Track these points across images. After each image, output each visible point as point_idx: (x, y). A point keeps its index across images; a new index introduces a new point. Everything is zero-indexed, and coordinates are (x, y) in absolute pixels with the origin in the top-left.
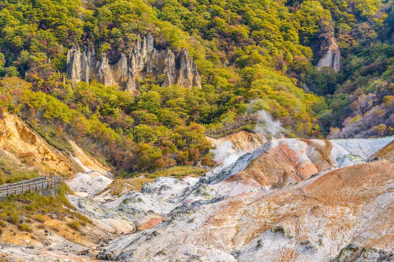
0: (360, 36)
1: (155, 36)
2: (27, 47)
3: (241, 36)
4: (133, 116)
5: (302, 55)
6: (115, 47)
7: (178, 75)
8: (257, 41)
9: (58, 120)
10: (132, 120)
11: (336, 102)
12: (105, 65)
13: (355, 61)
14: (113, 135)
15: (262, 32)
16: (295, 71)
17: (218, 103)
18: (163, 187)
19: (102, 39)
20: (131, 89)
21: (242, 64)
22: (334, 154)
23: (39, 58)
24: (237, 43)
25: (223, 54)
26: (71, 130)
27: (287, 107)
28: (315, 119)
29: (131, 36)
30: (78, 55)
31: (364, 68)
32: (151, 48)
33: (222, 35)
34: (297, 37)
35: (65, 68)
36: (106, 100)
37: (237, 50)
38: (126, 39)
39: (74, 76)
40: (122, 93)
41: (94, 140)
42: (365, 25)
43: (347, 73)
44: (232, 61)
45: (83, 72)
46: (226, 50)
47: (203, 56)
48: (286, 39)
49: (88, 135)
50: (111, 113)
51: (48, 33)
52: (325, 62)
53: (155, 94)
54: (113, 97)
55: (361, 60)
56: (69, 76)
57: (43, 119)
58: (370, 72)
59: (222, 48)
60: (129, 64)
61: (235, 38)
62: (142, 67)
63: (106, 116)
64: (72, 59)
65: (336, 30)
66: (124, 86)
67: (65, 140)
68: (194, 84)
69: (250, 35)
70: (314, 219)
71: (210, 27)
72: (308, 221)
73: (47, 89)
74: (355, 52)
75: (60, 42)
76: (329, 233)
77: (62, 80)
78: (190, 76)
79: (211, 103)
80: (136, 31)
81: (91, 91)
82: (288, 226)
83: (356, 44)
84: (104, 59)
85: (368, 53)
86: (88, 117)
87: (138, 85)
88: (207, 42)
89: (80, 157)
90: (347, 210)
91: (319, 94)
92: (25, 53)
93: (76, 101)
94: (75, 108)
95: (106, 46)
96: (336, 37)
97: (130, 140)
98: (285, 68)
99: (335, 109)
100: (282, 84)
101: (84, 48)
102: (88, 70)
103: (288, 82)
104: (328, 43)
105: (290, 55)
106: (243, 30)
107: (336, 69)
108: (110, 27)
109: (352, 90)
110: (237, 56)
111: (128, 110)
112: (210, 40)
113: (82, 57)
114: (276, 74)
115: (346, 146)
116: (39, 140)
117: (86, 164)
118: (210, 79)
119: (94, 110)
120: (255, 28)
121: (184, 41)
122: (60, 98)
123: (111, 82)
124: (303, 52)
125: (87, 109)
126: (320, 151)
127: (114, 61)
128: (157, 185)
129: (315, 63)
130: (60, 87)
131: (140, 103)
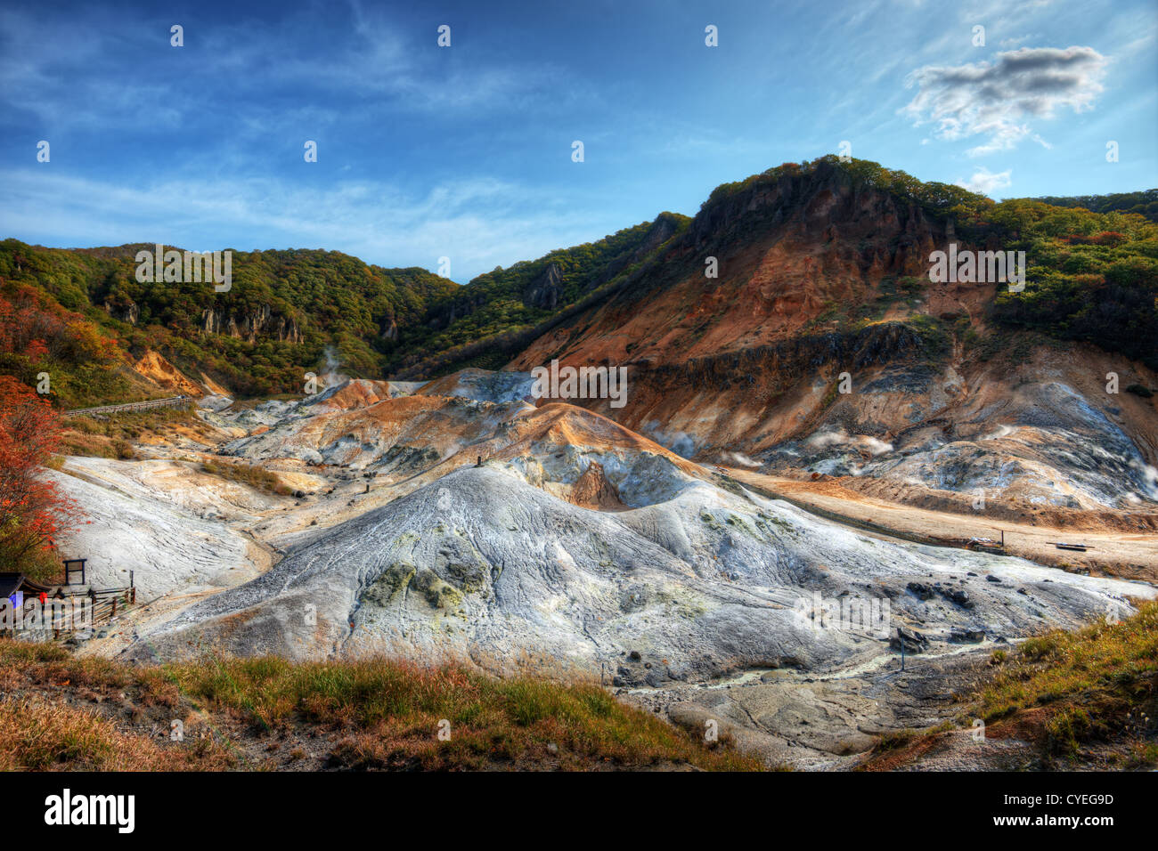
0: (410, 321)
1: (271, 307)
2: (170, 304)
3: (333, 312)
4: (252, 359)
5: (374, 329)
6: (240, 311)
7: (287, 334)
8: (344, 317)
9: (192, 358)
10: (251, 361)
11: (394, 359)
12: (232, 323)
13: (407, 335)
14: (235, 370)
15: (348, 312)
16: (368, 338)
17: (315, 354)
18: (272, 407)
19: (231, 305)
20: (252, 341)
21: (333, 331)
22: (389, 390)
23: (180, 313)
24: (330, 317)
25: (320, 323)
26: (203, 366)
27: (362, 360)
28: (379, 368)
29: (253, 305)
30: (211, 315)
31: (411, 340)
32: (268, 314)
33: (320, 310)
34: (370, 317)
35: (201, 322)
36: (232, 346)
37: (330, 321)
38: (249, 307)
39: (207, 328)
40: (246, 343)
41: (221, 373)
42: (414, 314)
43: (401, 342)
44: (326, 328)
45: (215, 326)
46: (323, 321)
47: (306, 323)
48: (363, 317)
49: (216, 370)
50: (235, 356)
51: (188, 297)
52: (388, 334)
53: (270, 345)
54: (238, 345)
55: (410, 335)
56: (204, 328)
57: (179, 356)
58: (417, 343)
59: (319, 319)
60: (251, 324)
61: (329, 314)
62: (260, 325)
63: (231, 358)
64: (206, 316)
65: (396, 316)
66: (246, 338)
67: (197, 373)
68: (299, 340)
69: (339, 313)
70: (374, 429)
71: (311, 304)
72: (369, 430)
73: (185, 336)
74: (407, 330)
75: (197, 304)
76: (383, 438)
77: (197, 330)
78: (296, 335)
79: (310, 354)
80: (257, 302)
81: (220, 339)
82: (357, 434)
83: (407, 325)
84: (232, 319)
85: (414, 332)
86: (216, 358)
87: (257, 338)
88: (309, 314)
89: (209, 384)
90: (396, 424)
91: (382, 353)
92: (168, 309)
93: (208, 345)
94: (207, 350)
95: (234, 310)
96: (395, 319)
97: (248, 374)
98: (362, 335)
99: (393, 363)
100: (360, 346)
101: (217, 310)
102: (218, 325)
103: (363, 345)
104: (391, 323)
105: (365, 328)
106: (335, 309)
107: (395, 339)
108: (238, 298)
109: (404, 352)
110: (331, 325)
111: (248, 354)
112: (311, 313)
113: (214, 316)
114: (356, 339)
115: (398, 386)
116: (176, 371)
117: (213, 390)
118: (310, 338)
119: (222, 352)
120: (344, 309)
121: (293, 312)
122: (195, 342)
123: (236, 335)
124: (374, 326)
125: (217, 352)
126: (382, 388)
127: (240, 321)
128: (268, 405)
129: (382, 332)
130: (195, 335)
131: (259, 350)
